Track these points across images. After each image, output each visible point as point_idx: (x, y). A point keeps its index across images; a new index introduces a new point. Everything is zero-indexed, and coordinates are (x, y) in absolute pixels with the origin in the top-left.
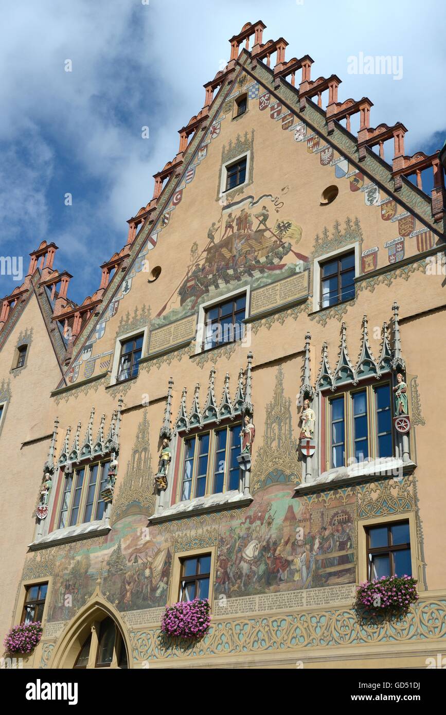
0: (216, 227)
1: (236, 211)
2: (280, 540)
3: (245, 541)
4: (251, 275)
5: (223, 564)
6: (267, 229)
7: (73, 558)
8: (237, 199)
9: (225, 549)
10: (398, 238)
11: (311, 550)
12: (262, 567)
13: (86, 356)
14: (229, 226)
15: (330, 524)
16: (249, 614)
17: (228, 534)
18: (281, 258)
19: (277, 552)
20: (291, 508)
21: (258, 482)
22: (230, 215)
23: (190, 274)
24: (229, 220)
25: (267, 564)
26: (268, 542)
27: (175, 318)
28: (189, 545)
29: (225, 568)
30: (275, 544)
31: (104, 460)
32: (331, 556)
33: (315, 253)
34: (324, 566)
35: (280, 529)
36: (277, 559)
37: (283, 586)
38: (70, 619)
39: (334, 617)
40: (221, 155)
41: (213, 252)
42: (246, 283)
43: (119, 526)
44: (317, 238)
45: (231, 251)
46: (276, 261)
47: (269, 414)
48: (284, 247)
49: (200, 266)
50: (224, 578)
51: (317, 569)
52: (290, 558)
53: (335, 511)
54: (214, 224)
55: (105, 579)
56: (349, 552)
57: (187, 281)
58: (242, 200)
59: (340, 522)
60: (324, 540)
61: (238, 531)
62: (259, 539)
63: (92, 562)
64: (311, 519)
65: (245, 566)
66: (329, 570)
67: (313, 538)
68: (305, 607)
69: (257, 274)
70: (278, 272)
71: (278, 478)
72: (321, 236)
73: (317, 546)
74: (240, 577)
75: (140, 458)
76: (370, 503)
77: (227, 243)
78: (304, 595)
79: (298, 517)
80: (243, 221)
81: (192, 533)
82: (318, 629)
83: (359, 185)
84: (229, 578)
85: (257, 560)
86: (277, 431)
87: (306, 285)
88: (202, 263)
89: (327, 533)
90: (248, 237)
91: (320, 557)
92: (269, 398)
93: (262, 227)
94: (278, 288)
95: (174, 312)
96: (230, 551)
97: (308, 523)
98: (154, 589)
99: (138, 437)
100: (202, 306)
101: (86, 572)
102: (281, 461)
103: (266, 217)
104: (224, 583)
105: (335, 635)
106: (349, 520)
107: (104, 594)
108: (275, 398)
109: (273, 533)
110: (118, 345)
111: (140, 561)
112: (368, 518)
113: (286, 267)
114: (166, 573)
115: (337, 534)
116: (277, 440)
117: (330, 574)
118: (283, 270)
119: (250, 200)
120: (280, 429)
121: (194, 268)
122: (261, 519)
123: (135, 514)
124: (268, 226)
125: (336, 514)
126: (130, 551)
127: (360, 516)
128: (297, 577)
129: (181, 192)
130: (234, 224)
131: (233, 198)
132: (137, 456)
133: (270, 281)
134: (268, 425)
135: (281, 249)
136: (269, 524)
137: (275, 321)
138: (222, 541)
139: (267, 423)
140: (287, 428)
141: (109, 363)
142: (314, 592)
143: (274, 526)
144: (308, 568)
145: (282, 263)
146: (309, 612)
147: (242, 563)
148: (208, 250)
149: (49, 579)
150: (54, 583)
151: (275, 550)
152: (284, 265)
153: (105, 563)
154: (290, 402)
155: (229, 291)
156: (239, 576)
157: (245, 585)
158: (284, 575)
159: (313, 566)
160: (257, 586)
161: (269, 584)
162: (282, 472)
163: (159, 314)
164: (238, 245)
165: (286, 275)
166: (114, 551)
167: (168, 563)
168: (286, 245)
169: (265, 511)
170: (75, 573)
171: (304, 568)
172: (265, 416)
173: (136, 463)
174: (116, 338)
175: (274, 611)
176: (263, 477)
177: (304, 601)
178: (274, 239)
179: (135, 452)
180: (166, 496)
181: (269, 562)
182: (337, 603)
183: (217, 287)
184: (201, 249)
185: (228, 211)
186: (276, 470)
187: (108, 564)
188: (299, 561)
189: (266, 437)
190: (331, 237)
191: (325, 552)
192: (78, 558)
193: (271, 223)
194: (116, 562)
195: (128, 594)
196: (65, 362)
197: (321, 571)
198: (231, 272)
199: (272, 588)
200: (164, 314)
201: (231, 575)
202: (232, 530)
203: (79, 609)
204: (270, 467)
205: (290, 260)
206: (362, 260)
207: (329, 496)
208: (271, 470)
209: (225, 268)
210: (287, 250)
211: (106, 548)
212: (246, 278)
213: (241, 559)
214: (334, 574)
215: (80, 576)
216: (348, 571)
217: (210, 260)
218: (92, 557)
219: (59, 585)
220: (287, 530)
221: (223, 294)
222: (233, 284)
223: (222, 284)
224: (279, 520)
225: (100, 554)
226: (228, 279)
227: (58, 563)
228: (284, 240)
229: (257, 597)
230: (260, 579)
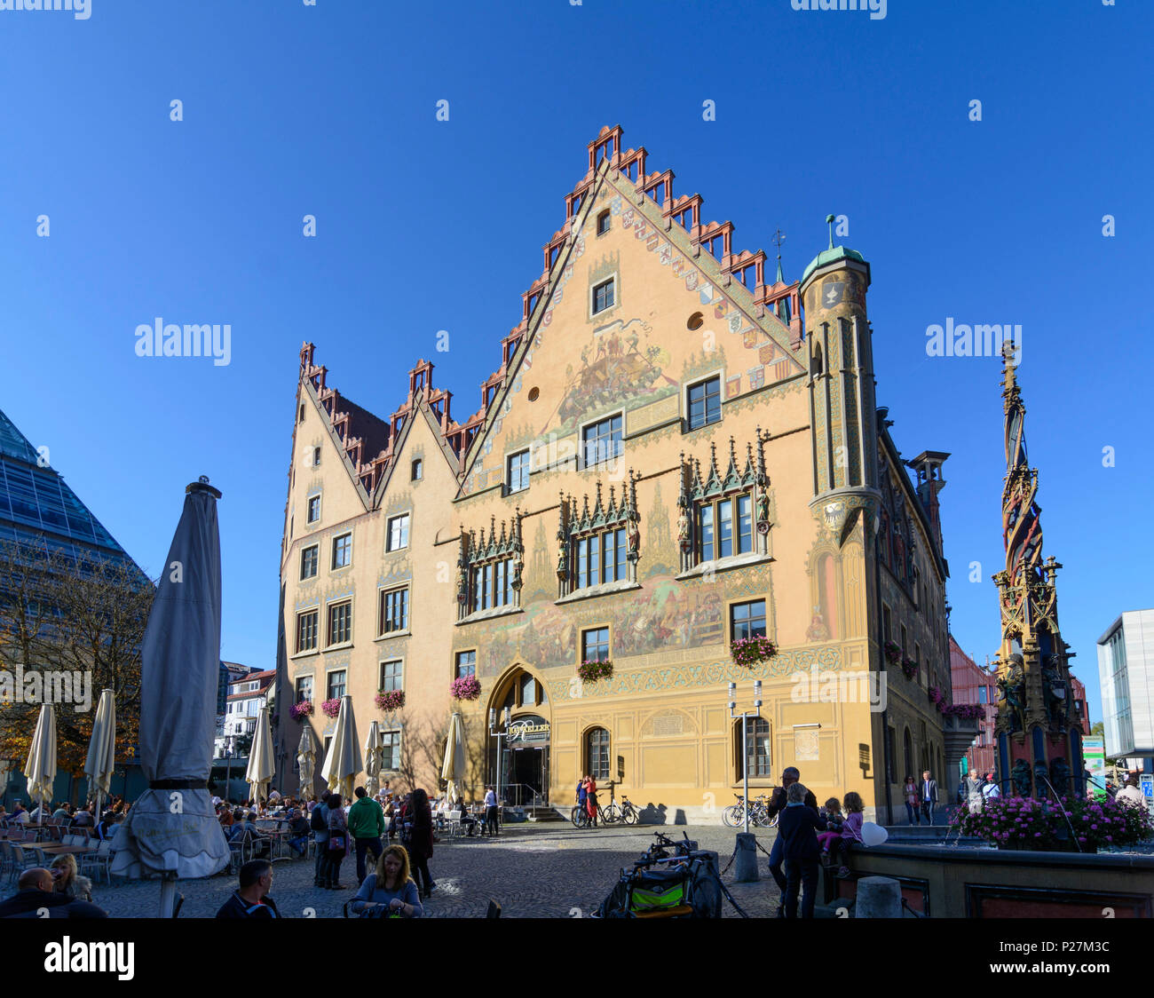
0: (588, 349)
1: (607, 334)
2: (664, 616)
3: (636, 617)
4: (625, 397)
5: (620, 634)
6: (637, 353)
7: (493, 633)
8: (607, 322)
9: (619, 623)
10: (760, 366)
11: (689, 622)
12: (650, 636)
13: (477, 469)
14: (601, 349)
15: (704, 603)
16: (643, 667)
17: (621, 612)
18: (652, 382)
19: (662, 625)
21: (644, 573)
22: (601, 338)
23: (568, 394)
24: (601, 343)
25: (653, 633)
26: (654, 618)
28: (589, 620)
29: (621, 637)
30: (660, 618)
32: (703, 626)
33: (683, 379)
34: (699, 633)
35: (664, 608)
36: (661, 629)
37: (666, 648)
40: (587, 275)
41: (589, 375)
42: (621, 405)
43: (530, 607)
44: (685, 365)
45: (605, 373)
46: (648, 384)
48: (654, 372)
49: (577, 388)
50: (622, 644)
51: (694, 635)
52: (672, 629)
53: (708, 593)
54: (586, 347)
55: (523, 647)
56: (719, 623)
58: (613, 323)
59: (711, 602)
60: (698, 615)
61: (629, 610)
62: (647, 615)
63: (511, 636)
64: (688, 600)
65: (636, 635)
66: (705, 635)
67: (691, 614)
68: (685, 661)
69: (631, 396)
70: (650, 395)
72: (689, 362)
73: (693, 618)
74: (634, 642)
75: (540, 556)
76: (736, 588)
77: (600, 366)
78: (684, 653)
79: (678, 598)
80: (614, 345)
81: (592, 612)
82: (695, 676)
84: (624, 644)
85: (645, 631)
86: (657, 534)
87: (676, 407)
88: (578, 385)
89: (701, 610)
90: (621, 361)
91: (696, 627)
92: (651, 506)
93: (633, 351)
94: (651, 410)
95: (556, 431)
96: (624, 624)
97: (686, 604)
98: (564, 653)
99: (536, 538)
100: (581, 426)
101: (506, 643)
102: (662, 557)
103: (636, 343)
104: (621, 647)
105: (709, 678)
106: (719, 600)
107: (524, 657)
108: (656, 507)
109: (658, 611)
111: (550, 634)
112: (734, 598)
113: (658, 391)
114: (574, 642)
115: (709, 610)
116: (658, 541)
117: (704, 638)
118: (655, 393)
119: (620, 323)
120: (660, 531)
121: (571, 389)
122: (648, 601)
123: (541, 599)
124: (639, 350)
125: (709, 596)
126: (541, 627)
127: (728, 597)
128: (678, 641)
129: (551, 313)
130: (606, 348)
131: (603, 320)
132: (537, 555)
133: (643, 403)
134: (650, 529)
135: (652, 373)
136: (655, 604)
137: (651, 438)
138: (617, 617)
139: (648, 527)
140: (666, 530)
141: (500, 476)
142: (692, 651)
143: (659, 605)
144: (687, 635)
145: (653, 386)
146: (688, 664)
147: (634, 633)
148: (583, 372)
149: (474, 647)
150: (480, 650)
151: (660, 623)
152: (656, 389)
153: (521, 636)
154: (668, 510)
155: (605, 412)
156: (632, 642)
157: (637, 648)
158: (668, 640)
159: (690, 633)
160: (646, 648)
161: (656, 646)
162: (663, 566)
163: (543, 432)
164: (611, 367)
165: (658, 398)
166: (528, 628)
167: (573, 636)
168: (657, 369)
169: (651, 595)
170: (497, 642)
171: (684, 635)
172: (648, 522)
173: (537, 561)
174: (504, 452)
175: (661, 664)
176: (647, 570)
177: (684, 657)
178: (645, 363)
179: (535, 551)
180: (566, 585)
181: (655, 631)
182: (709, 658)
183: (594, 408)
184: (575, 372)
185: (599, 334)
186: (659, 564)
187: (524, 636)
188: (680, 629)
190: (697, 363)
191: (698, 624)
192: (497, 633)
193: (641, 348)
194: (530, 634)
195: (544, 657)
197: (697, 637)
198: (606, 394)
199: (658, 649)
200: (547, 431)
201: (626, 642)
202: (624, 609)
204: (654, 562)
205: (660, 384)
206: (727, 385)
208: (654, 564)
209: (600, 390)
210: (658, 374)
211: (520, 625)
212: (620, 400)
213: (633, 630)
214: (708, 638)
215: (502, 645)
216: (718, 636)
217: (585, 382)
218: (510, 631)
219: (485, 651)
220: (669, 608)
221: (600, 415)
222: (609, 405)
223: (598, 405)
224: (662, 601)
225: (516, 629)
226: (604, 401)
227: (481, 636)
228: (654, 365)
229: (647, 656)
230: (649, 643)
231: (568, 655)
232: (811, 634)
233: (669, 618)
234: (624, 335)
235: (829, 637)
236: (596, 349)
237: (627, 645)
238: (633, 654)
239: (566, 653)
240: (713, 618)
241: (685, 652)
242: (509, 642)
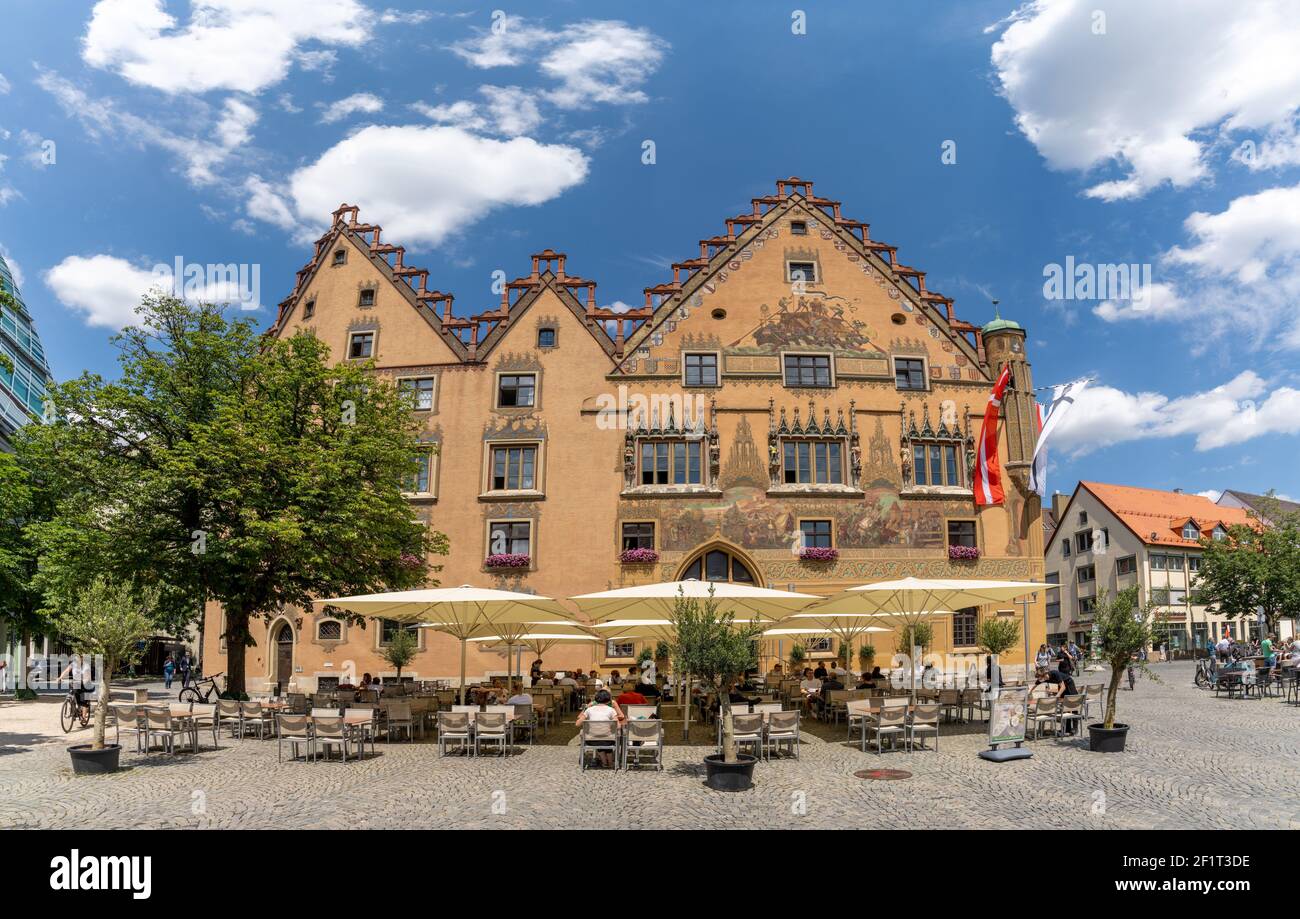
0: (787, 301)
2: (888, 521)
3: (861, 517)
4: (833, 346)
5: (844, 528)
6: (843, 320)
7: (682, 509)
8: (808, 289)
9: (843, 520)
10: (956, 365)
11: (912, 529)
12: (876, 534)
13: (641, 356)
14: (802, 304)
15: (926, 516)
16: (867, 558)
17: (844, 511)
18: (860, 344)
19: (887, 527)
20: (895, 503)
22: (802, 298)
23: (764, 326)
24: (802, 301)
25: (879, 532)
26: (879, 520)
27: (752, 353)
28: (809, 513)
29: (845, 530)
30: (884, 522)
32: (926, 533)
33: (891, 351)
34: (921, 538)
35: (888, 514)
36: (886, 530)
37: (892, 545)
38: (689, 550)
39: (930, 565)
40: (782, 252)
41: (788, 318)
42: (828, 350)
43: (732, 491)
44: (892, 342)
45: (808, 323)
46: (856, 344)
47: (872, 444)
48: (861, 338)
49: (775, 324)
50: (845, 537)
51: (917, 539)
52: (896, 532)
53: (928, 510)
55: (725, 527)
56: (940, 533)
57: (762, 329)
58: (813, 292)
59: (933, 517)
60: (920, 524)
61: (853, 510)
62: (872, 518)
63: (706, 514)
64: (911, 513)
65: (862, 533)
66: (927, 541)
67: (914, 522)
68: (909, 558)
69: (839, 348)
70: (859, 352)
71: (882, 483)
72: (895, 342)
73: (916, 525)
74: (859, 537)
76: (952, 510)
77: (803, 316)
79: (902, 509)
80: (816, 306)
81: (812, 506)
83: (924, 322)
85: (872, 529)
87: (886, 368)
88: (777, 322)
89: (923, 522)
90: (825, 320)
91: (919, 533)
92: (872, 433)
93: (837, 316)
94: (860, 363)
95: (751, 348)
96: (848, 522)
97: (909, 515)
98: (779, 538)
99: (738, 431)
100: (783, 353)
101: (701, 520)
102: (886, 474)
104: (845, 540)
106: (938, 516)
107: (726, 537)
108: (877, 435)
109: (883, 515)
110: (684, 357)
111: (761, 519)
112: (950, 517)
113: (866, 352)
114: (789, 528)
115: (930, 523)
116: (881, 461)
117: (926, 543)
118: (863, 353)
119: (822, 294)
120: (883, 455)
121: (768, 323)
122: (873, 506)
123: (747, 486)
125: (929, 512)
126: (748, 511)
127: (946, 515)
128: (902, 542)
129: (738, 264)
130: (808, 305)
132: (740, 445)
133: (852, 356)
134: (873, 451)
135: (859, 338)
136: (879, 510)
137: (867, 386)
138: (840, 515)
139: (871, 449)
140: (889, 455)
141: (675, 367)
142: (915, 551)
143: (883, 511)
144: (911, 538)
145: (862, 347)
146: (913, 561)
147: (859, 529)
148: (782, 315)
149: (655, 520)
150: (662, 524)
151: (885, 525)
152: (864, 350)
153: (721, 516)
154: (890, 441)
155: (811, 350)
156: (857, 537)
157: (863, 543)
158: (893, 540)
159: (914, 537)
160: (872, 544)
161: (882, 544)
162: (887, 481)
163: (733, 345)
164: (815, 321)
165: (866, 356)
166: (730, 509)
167: (790, 523)
168: (864, 337)
169: (876, 502)
170: (687, 519)
171: (908, 539)
172: (869, 444)
173: (740, 451)
174: (680, 350)
175: (887, 558)
176: (871, 481)
177: (909, 554)
178: (851, 329)
179: (737, 442)
181: (881, 532)
182: (931, 558)
183: (798, 344)
184: (772, 311)
185: (800, 294)
186: (881, 479)
187: (726, 517)
188: (903, 533)
189: (871, 457)
190: (903, 345)
191: (921, 532)
192: (688, 510)
193: (847, 318)
194: (734, 516)
195: (753, 539)
196: (616, 355)
197: (920, 540)
198: (811, 338)
199: (883, 546)
200: (739, 346)
201: (851, 536)
202: (847, 509)
203: (698, 544)
204: (876, 476)
205: (868, 348)
206: (930, 369)
207: (924, 503)
208: (877, 478)
209: (804, 333)
210: (867, 341)
211: (719, 506)
212: (827, 346)
213: (858, 527)
214: (930, 543)
215: (695, 522)
216: (937, 542)
217: (784, 323)
218: (704, 509)
219: (669, 526)
220: (893, 516)
221: (804, 350)
222: (813, 347)
223: (803, 344)
224: (887, 508)
225: (712, 511)
226: (809, 342)
227: (663, 510)
228: (861, 333)
229: (873, 550)
230: (874, 540)
231: (784, 540)
232: (1009, 551)
233: (894, 522)
234: (828, 304)
235: (1020, 554)
236: (797, 303)
237: (850, 539)
238: (858, 547)
239: (782, 537)
240: (934, 529)
241: (909, 551)
242: (705, 520)
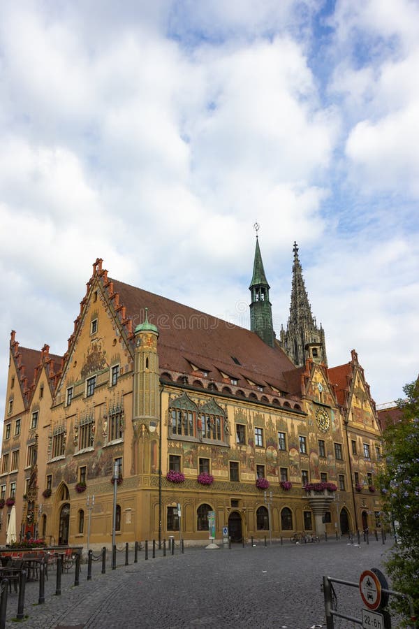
0: (89, 348)
1: (94, 343)
2: (99, 463)
3: (93, 462)
5: (89, 470)
8: (95, 337)
10: (128, 363)
11: (105, 466)
12: (96, 471)
13: (59, 394)
15: (109, 458)
16: (93, 484)
17: (89, 460)
19: (99, 467)
20: (101, 453)
21: (96, 445)
23: (83, 366)
24: (92, 346)
26: (97, 464)
27: (80, 383)
28: (82, 464)
31: (62, 435)
33: (111, 364)
35: (100, 460)
38: (57, 486)
40: (91, 317)
41: (89, 358)
42: (96, 373)
43: (67, 457)
45: (93, 359)
46: (103, 366)
47: (98, 422)
49: (86, 363)
50: (88, 474)
51: (105, 472)
52: (101, 468)
53: (109, 454)
55: (64, 474)
57: (83, 368)
61: (91, 460)
62: (96, 462)
63: (61, 469)
65: (93, 471)
67: (106, 462)
68: (103, 482)
69: (98, 370)
70: (103, 370)
71: (99, 444)
72: (112, 358)
73: (106, 464)
76: (116, 452)
77: (92, 356)
78: (103, 479)
79: (103, 455)
80: (96, 348)
81: (82, 460)
82: (105, 488)
83: (121, 341)
85: (95, 469)
87: (109, 376)
89: (108, 461)
90: (97, 355)
91: (106, 468)
92: (98, 417)
93: (100, 351)
94: (103, 376)
95: (80, 381)
96: (90, 466)
97: (105, 457)
98: (75, 477)
99: (70, 428)
100: (86, 379)
101: (60, 472)
102: (100, 439)
103: (101, 348)
105: (108, 489)
107: (64, 479)
108: (100, 418)
109: (98, 461)
110: (67, 391)
111: (72, 469)
113: (105, 369)
114: (77, 473)
116: (99, 432)
119: (98, 339)
120: (100, 428)
121: (84, 364)
122: (96, 456)
123: (70, 454)
126: (69, 465)
127: (114, 456)
128: (102, 474)
130: (94, 348)
131: (93, 337)
132: (70, 434)
133: (101, 373)
134: (98, 426)
136: (98, 458)
137: (101, 389)
138: (88, 463)
141: (64, 398)
142: (105, 478)
149: (52, 474)
153: (64, 469)
155: (92, 375)
156: (91, 473)
157: (92, 476)
158: (100, 473)
159: (105, 470)
160: (95, 476)
162: (100, 442)
163: (76, 380)
164: (95, 356)
165: (105, 372)
167: (77, 469)
168: (105, 360)
169: (97, 454)
170: (58, 472)
171: (103, 471)
174: (66, 388)
175: (97, 483)
176: (97, 443)
178: (102, 357)
180: (77, 448)
181: (97, 469)
183: (90, 372)
184: (86, 356)
185: (92, 342)
188: (103, 469)
189: (97, 430)
190: (114, 359)
192: (58, 467)
193: (102, 350)
194: (67, 468)
195: (69, 479)
196: (53, 396)
198: (93, 367)
199: (98, 477)
203: (59, 483)
205: (105, 366)
206: (120, 370)
208: (98, 441)
209: (91, 366)
210: (105, 362)
211: (64, 465)
212: (96, 371)
213: (92, 468)
214: (108, 472)
216: (111, 472)
217: (88, 361)
218: (61, 467)
219: (54, 476)
222: (93, 372)
225: (63, 467)
226: (92, 370)
227: (54, 469)
228: (104, 358)
229: (94, 480)
230: (95, 474)
232: (131, 473)
233: (101, 464)
234: (98, 344)
235: (135, 474)
236: (91, 348)
237: (90, 475)
238: (91, 479)
240: (110, 465)
